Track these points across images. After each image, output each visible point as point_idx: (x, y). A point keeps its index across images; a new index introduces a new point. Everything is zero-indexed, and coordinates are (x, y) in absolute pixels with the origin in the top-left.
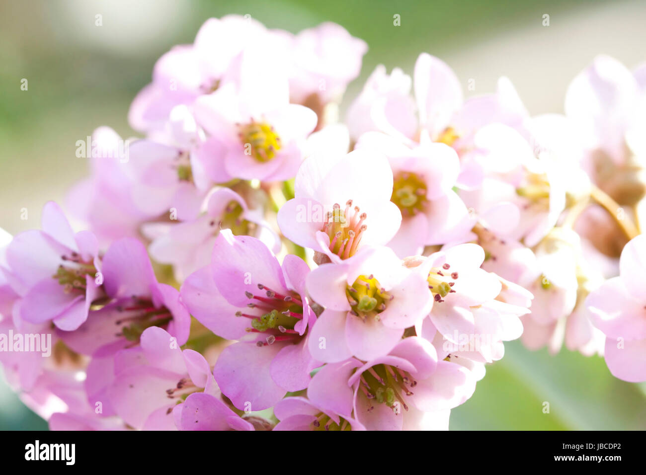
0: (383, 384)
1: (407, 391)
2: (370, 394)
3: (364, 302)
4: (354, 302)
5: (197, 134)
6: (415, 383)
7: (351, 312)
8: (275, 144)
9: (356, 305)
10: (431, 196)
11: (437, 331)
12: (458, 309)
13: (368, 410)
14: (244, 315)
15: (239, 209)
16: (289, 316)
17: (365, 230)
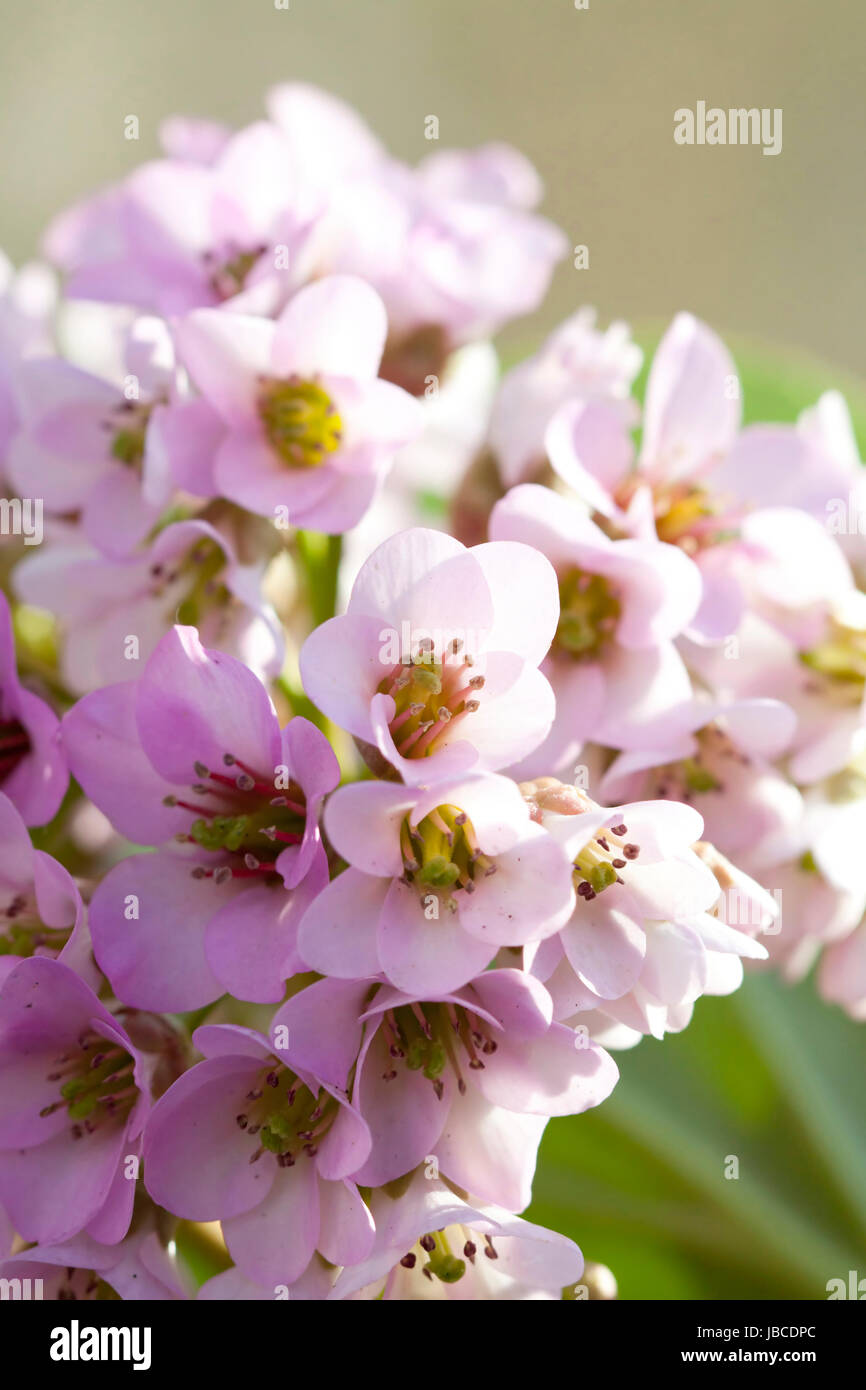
0: (429, 1037)
1: (473, 1056)
2: (396, 1049)
3: (435, 868)
4: (413, 861)
5: (173, 376)
6: (494, 1047)
7: (402, 880)
8: (329, 443)
9: (417, 870)
10: (625, 636)
11: (566, 956)
12: (619, 917)
13: (385, 1077)
14: (182, 804)
15: (218, 559)
16: (273, 838)
17: (474, 711)
